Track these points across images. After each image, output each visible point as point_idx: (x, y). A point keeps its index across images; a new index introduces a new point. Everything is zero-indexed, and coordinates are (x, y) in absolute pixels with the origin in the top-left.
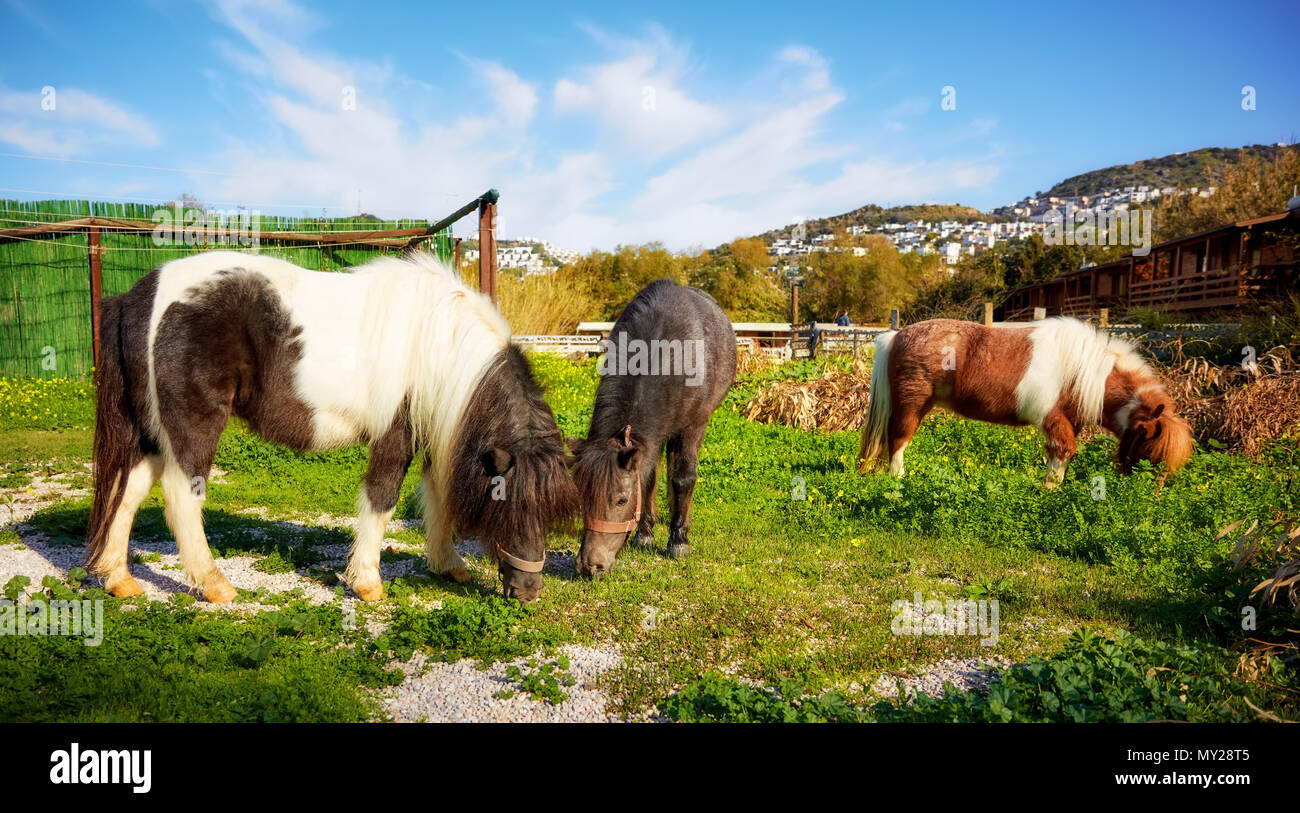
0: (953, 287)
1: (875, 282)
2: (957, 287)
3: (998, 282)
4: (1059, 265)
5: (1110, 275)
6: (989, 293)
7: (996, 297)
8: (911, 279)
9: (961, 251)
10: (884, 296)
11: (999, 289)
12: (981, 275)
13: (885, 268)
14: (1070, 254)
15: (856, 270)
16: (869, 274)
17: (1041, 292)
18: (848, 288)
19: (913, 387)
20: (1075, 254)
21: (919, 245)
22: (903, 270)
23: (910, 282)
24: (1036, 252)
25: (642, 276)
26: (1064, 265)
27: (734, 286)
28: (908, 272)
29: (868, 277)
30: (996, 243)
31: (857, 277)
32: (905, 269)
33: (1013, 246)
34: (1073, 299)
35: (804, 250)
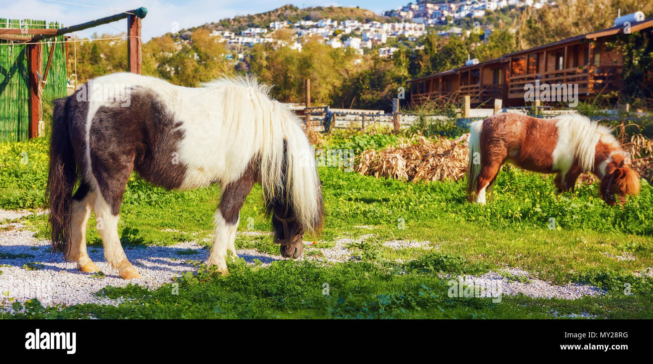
0: (370, 75)
1: (310, 70)
2: (373, 75)
3: (404, 72)
4: (449, 60)
5: (491, 69)
6: (399, 80)
7: (404, 84)
8: (337, 68)
9: (361, 45)
10: (318, 82)
11: (406, 78)
12: (391, 66)
13: (318, 59)
14: (457, 52)
15: (295, 61)
16: (305, 64)
17: (441, 80)
18: (289, 75)
19: (498, 152)
20: (461, 52)
21: (328, 39)
22: (331, 61)
23: (337, 71)
24: (431, 50)
25: (117, 61)
26: (453, 60)
27: (196, 71)
28: (334, 63)
29: (304, 66)
30: (388, 38)
31: (296, 65)
32: (333, 60)
33: (400, 42)
34: (466, 87)
35: (236, 41)
